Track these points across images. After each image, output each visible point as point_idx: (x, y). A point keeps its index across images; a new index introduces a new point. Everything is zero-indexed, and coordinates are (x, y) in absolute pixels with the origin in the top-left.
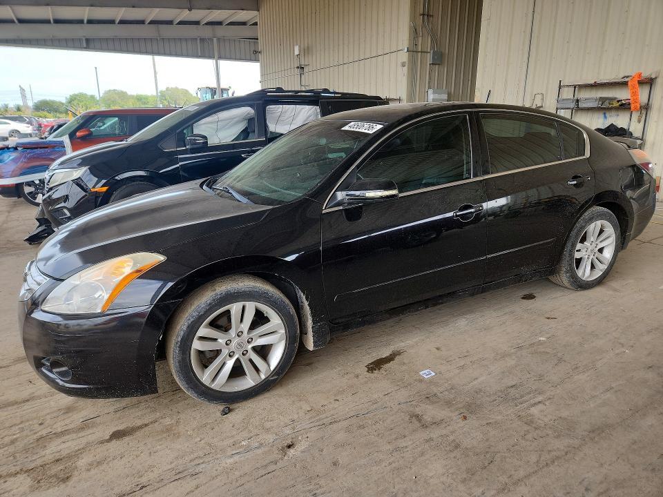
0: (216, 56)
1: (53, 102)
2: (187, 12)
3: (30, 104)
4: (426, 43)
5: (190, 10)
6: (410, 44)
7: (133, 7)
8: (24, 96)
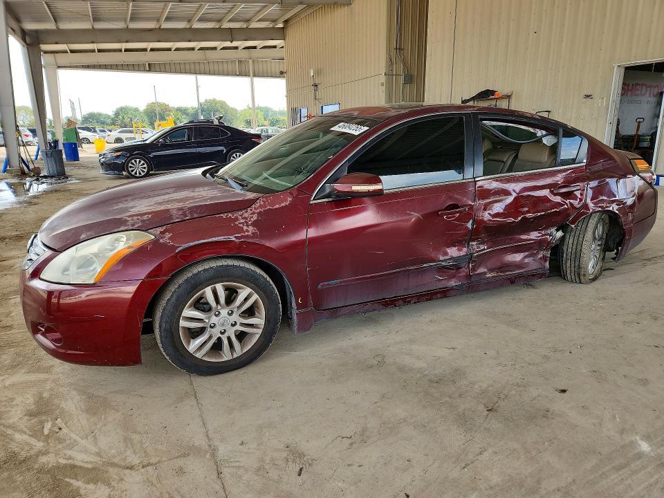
0: (251, 74)
1: (100, 115)
2: (229, 42)
3: (79, 117)
4: (400, 68)
5: (231, 42)
6: (386, 70)
7: (190, 41)
8: (73, 109)
